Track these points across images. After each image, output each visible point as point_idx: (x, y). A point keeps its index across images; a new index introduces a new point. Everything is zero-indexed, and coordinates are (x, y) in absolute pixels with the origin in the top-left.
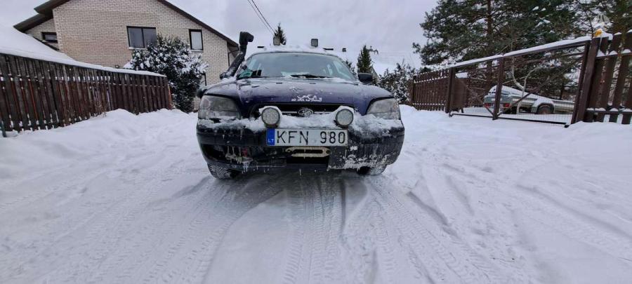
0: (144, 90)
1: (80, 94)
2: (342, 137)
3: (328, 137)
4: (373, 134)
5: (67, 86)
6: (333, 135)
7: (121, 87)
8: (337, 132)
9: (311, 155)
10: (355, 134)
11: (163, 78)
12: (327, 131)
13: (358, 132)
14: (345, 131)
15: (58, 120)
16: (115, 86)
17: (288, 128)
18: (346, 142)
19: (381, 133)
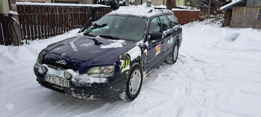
0: (97, 15)
1: (64, 20)
2: (67, 83)
3: (62, 82)
4: (81, 84)
5: (58, 16)
6: (63, 81)
7: (85, 14)
8: (65, 81)
9: (58, 88)
10: (72, 83)
11: (108, 7)
12: (62, 79)
13: (74, 82)
14: (68, 81)
15: (53, 33)
16: (83, 14)
17: (49, 74)
18: (68, 86)
19: (86, 85)
